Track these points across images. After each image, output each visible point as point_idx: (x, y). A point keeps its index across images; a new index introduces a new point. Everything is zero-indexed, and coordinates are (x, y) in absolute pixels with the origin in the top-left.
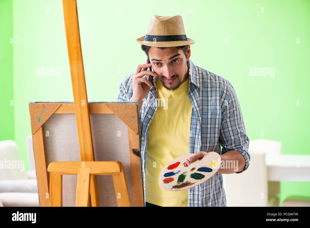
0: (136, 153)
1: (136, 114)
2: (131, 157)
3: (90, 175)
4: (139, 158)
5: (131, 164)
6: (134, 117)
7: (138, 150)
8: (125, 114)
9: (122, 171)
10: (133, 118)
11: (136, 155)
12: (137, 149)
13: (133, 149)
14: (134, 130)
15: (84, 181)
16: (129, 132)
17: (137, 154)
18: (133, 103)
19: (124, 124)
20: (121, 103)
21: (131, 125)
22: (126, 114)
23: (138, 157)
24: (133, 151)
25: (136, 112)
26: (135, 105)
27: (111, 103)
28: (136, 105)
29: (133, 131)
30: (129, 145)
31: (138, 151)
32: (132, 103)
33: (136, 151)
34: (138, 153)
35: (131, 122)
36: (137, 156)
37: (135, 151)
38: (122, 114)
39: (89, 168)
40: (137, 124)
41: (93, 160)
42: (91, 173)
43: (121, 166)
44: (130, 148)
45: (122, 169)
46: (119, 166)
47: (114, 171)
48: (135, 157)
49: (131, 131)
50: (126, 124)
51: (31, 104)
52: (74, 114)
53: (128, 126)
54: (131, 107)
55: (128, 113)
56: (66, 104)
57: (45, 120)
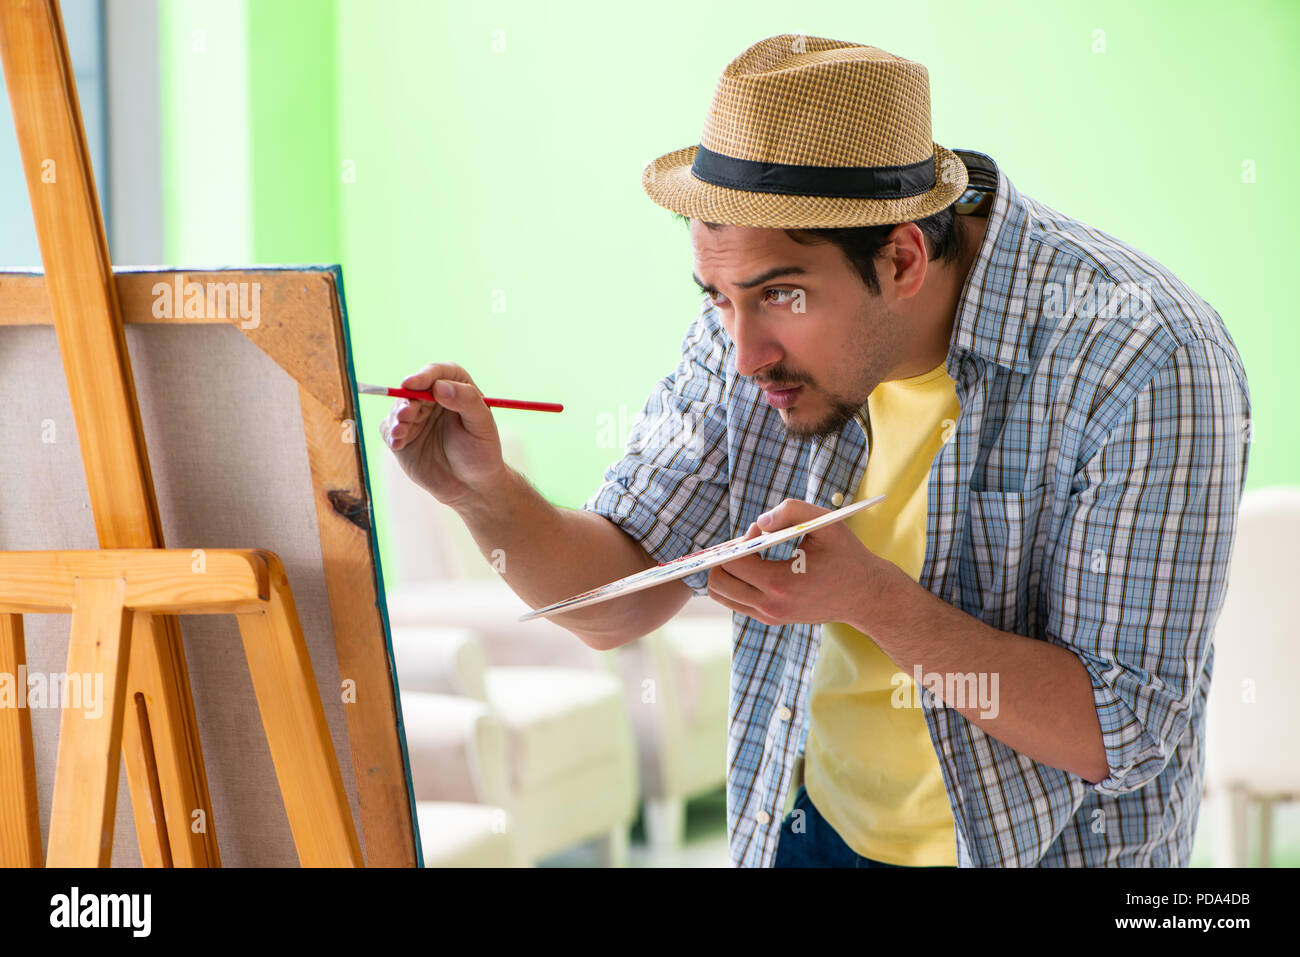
0: (346, 511)
1: (328, 325)
2: (322, 526)
3: (128, 614)
4: (359, 533)
5: (329, 565)
6: (321, 339)
7: (351, 494)
8: (281, 325)
9: (274, 595)
10: (319, 344)
11: (347, 520)
12: (348, 492)
13: (330, 488)
14: (326, 401)
15: (98, 644)
16: (305, 412)
17: (351, 514)
18: (313, 272)
19: (282, 373)
20: (260, 273)
21: (311, 378)
22: (285, 322)
23: (356, 528)
24: (333, 502)
25: (330, 311)
26: (319, 279)
27: (215, 274)
28: (326, 280)
29: (323, 403)
30: (309, 471)
31: (355, 500)
32: (307, 272)
33: (346, 500)
34: (353, 508)
35: (311, 361)
36: (352, 523)
37: (339, 501)
38: (267, 326)
39: (120, 583)
40: (338, 371)
41: (150, 542)
42: (129, 605)
43: (268, 569)
44: (315, 487)
45: (279, 583)
46: (254, 571)
47: (233, 597)
48: (342, 530)
49: (313, 403)
50: (289, 372)
52: (51, 327)
53: (298, 379)
54: (303, 290)
55: (291, 319)
56: (15, 278)
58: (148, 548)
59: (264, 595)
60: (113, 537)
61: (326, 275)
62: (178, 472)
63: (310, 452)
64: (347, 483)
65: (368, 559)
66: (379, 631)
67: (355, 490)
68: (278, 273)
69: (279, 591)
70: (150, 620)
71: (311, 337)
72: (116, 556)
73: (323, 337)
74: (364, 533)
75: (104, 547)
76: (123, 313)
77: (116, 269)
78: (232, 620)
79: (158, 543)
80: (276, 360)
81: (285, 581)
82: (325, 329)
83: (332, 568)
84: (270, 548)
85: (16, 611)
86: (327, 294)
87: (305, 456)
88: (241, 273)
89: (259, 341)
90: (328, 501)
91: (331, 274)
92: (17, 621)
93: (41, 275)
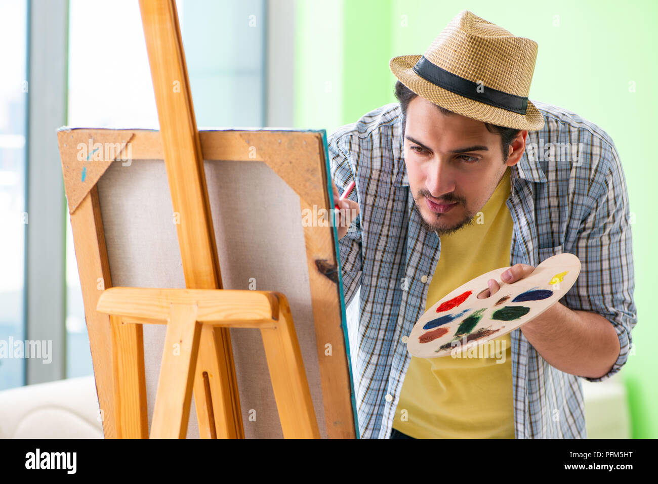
0: (325, 272)
1: (318, 164)
2: (311, 280)
3: (199, 326)
4: (332, 285)
5: (314, 302)
6: (313, 171)
7: (328, 262)
8: (291, 163)
9: (281, 316)
10: (312, 174)
11: (326, 277)
12: (326, 260)
13: (316, 258)
15: (181, 341)
17: (328, 273)
18: (310, 133)
19: (292, 191)
20: (280, 133)
21: (307, 194)
22: (294, 161)
23: (331, 282)
24: (318, 266)
25: (318, 156)
26: (313, 137)
27: (255, 133)
28: (317, 137)
30: (305, 249)
31: (331, 266)
32: (306, 133)
33: (326, 265)
34: (329, 270)
35: (308, 184)
36: (328, 279)
37: (322, 266)
38: (283, 163)
39: (195, 307)
40: (322, 191)
41: (214, 286)
42: (199, 320)
43: (278, 303)
44: (308, 257)
45: (285, 311)
46: (270, 302)
47: (258, 317)
48: (322, 282)
50: (295, 190)
51: (62, 133)
52: (162, 161)
53: (300, 194)
54: (304, 143)
55: (297, 159)
56: (144, 132)
57: (98, 177)
58: (213, 289)
59: (275, 317)
60: (194, 282)
61: (317, 135)
62: (234, 246)
63: (306, 237)
64: (326, 255)
65: (336, 300)
66: (342, 342)
67: (330, 260)
68: (290, 133)
69: (285, 316)
70: (212, 330)
71: (308, 170)
72: (195, 294)
73: (314, 170)
74: (335, 285)
75: (189, 287)
76: (203, 155)
77: (200, 128)
78: (258, 331)
79: (219, 286)
80: (288, 183)
81: (289, 311)
82: (315, 165)
83: (316, 304)
84: (282, 292)
85: (139, 322)
86: (317, 145)
87: (303, 239)
88: (269, 132)
89: (279, 172)
90: (315, 266)
91: (320, 134)
92: (139, 328)
93: (158, 131)
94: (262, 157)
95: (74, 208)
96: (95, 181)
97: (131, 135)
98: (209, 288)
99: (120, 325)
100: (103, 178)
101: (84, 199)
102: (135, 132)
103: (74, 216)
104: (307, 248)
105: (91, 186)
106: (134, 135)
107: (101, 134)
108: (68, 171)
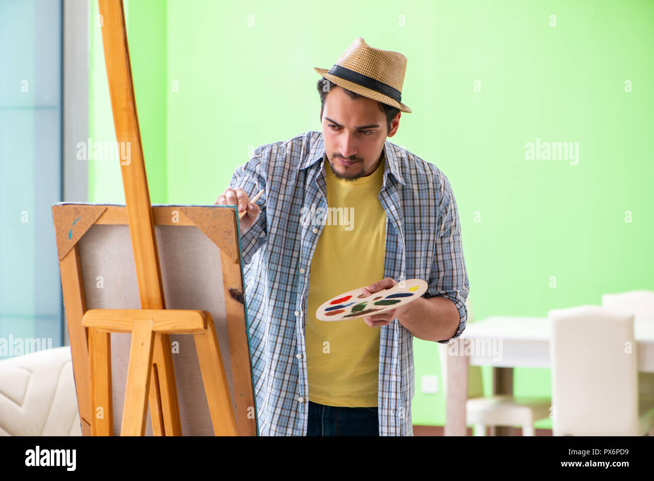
0: (236, 297)
1: (232, 227)
2: (226, 302)
3: (154, 333)
4: (241, 305)
5: (229, 317)
6: (229, 233)
8: (214, 227)
9: (209, 327)
10: (229, 235)
11: (236, 300)
12: (237, 290)
13: (230, 288)
14: (230, 256)
15: (142, 344)
16: (222, 259)
17: (238, 298)
18: (228, 208)
19: (214, 245)
20: (207, 208)
21: (225, 247)
22: (216, 226)
23: (240, 303)
24: (231, 293)
25: (233, 223)
26: (230, 211)
27: (190, 208)
28: (232, 211)
29: (229, 256)
30: (222, 282)
31: (239, 293)
32: (225, 208)
33: (236, 292)
34: (238, 296)
35: (225, 241)
36: (238, 302)
37: (234, 293)
38: (209, 227)
39: (151, 322)
40: (235, 245)
41: (161, 307)
42: (155, 330)
43: (207, 318)
44: (225, 288)
45: (210, 323)
46: (203, 318)
47: (194, 328)
48: (233, 303)
49: (226, 257)
50: (217, 245)
51: (55, 207)
52: (127, 226)
53: (220, 248)
54: (224, 214)
55: (219, 225)
56: (113, 207)
57: (81, 236)
58: (161, 309)
59: (206, 327)
60: (147, 305)
61: (232, 209)
62: (172, 281)
63: (224, 275)
64: (236, 286)
65: (243, 315)
66: (246, 342)
67: (239, 289)
68: (214, 208)
69: (210, 326)
70: (160, 336)
71: (226, 232)
72: (149, 312)
73: (230, 232)
74: (243, 305)
75: (143, 308)
76: (154, 221)
77: (153, 204)
78: (192, 336)
79: (164, 308)
80: (212, 240)
81: (212, 323)
82: (231, 229)
83: (230, 319)
84: (206, 310)
85: (108, 332)
86: (232, 216)
87: (221, 276)
88: (200, 207)
89: (206, 233)
90: (229, 293)
91: (234, 209)
92: (109, 335)
93: (125, 206)
94: (195, 223)
95: (63, 257)
96: (78, 238)
97: (105, 209)
98: (158, 309)
99: (96, 334)
100: (83, 237)
101: (70, 251)
102: (107, 207)
103: (62, 262)
104: (224, 282)
105: (76, 242)
106: (107, 209)
107: (84, 208)
108: (59, 232)
